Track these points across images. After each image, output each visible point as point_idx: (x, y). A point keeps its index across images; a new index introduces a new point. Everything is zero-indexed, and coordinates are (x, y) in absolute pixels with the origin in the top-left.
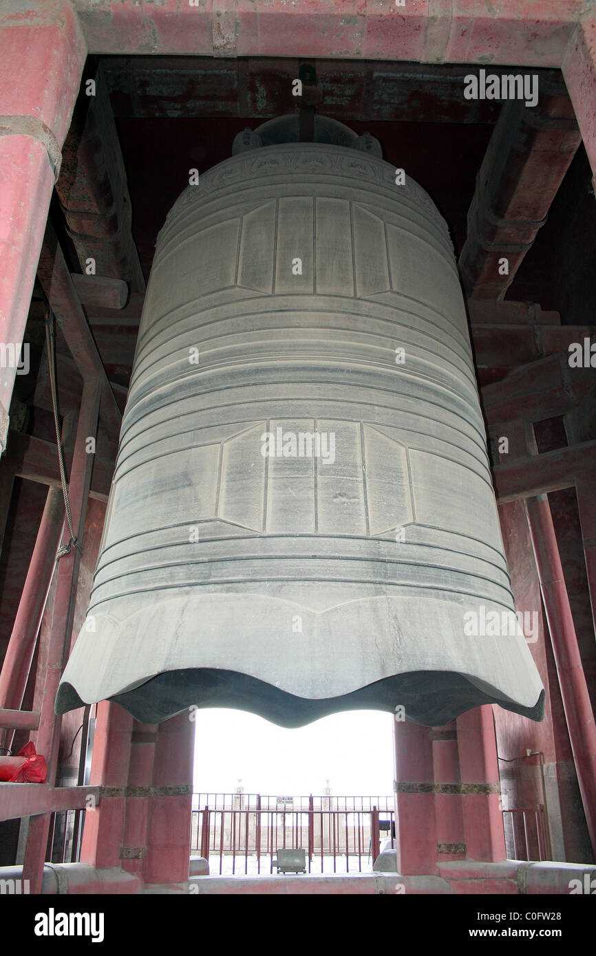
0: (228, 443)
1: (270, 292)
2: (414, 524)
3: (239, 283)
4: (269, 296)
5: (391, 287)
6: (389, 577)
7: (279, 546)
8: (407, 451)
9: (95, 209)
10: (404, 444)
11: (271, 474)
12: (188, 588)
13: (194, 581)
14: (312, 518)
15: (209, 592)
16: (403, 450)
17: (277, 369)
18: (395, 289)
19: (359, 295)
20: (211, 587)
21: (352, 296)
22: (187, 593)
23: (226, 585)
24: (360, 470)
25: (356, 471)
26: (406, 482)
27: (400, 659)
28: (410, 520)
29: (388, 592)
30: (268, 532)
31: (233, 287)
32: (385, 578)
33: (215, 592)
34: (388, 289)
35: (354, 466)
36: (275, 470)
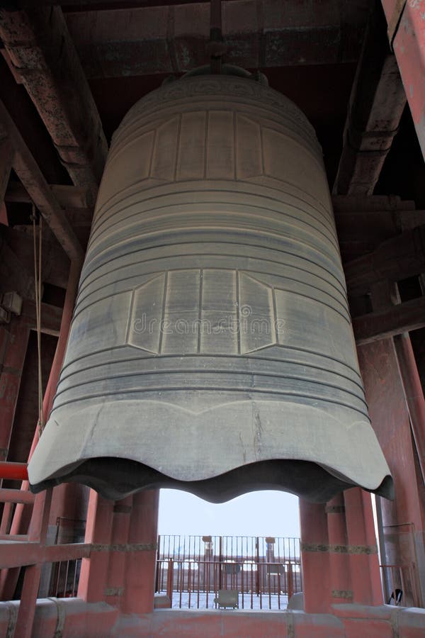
0: (139, 290)
1: (172, 180)
2: (277, 345)
3: (151, 176)
4: (172, 183)
5: (264, 172)
6: (254, 386)
7: (169, 364)
8: (273, 291)
9: (76, 144)
10: (271, 285)
11: (166, 311)
12: (104, 397)
13: (108, 392)
14: (195, 342)
15: (118, 399)
16: (270, 290)
17: (175, 234)
18: (268, 172)
19: (238, 177)
20: (120, 396)
21: (233, 178)
22: (103, 401)
23: (130, 394)
24: (236, 305)
25: (233, 307)
26: (272, 314)
27: (259, 450)
28: (274, 342)
29: (253, 397)
30: (163, 353)
31: (147, 179)
32: (251, 386)
33: (122, 399)
34: (262, 172)
35: (230, 302)
36: (170, 307)
